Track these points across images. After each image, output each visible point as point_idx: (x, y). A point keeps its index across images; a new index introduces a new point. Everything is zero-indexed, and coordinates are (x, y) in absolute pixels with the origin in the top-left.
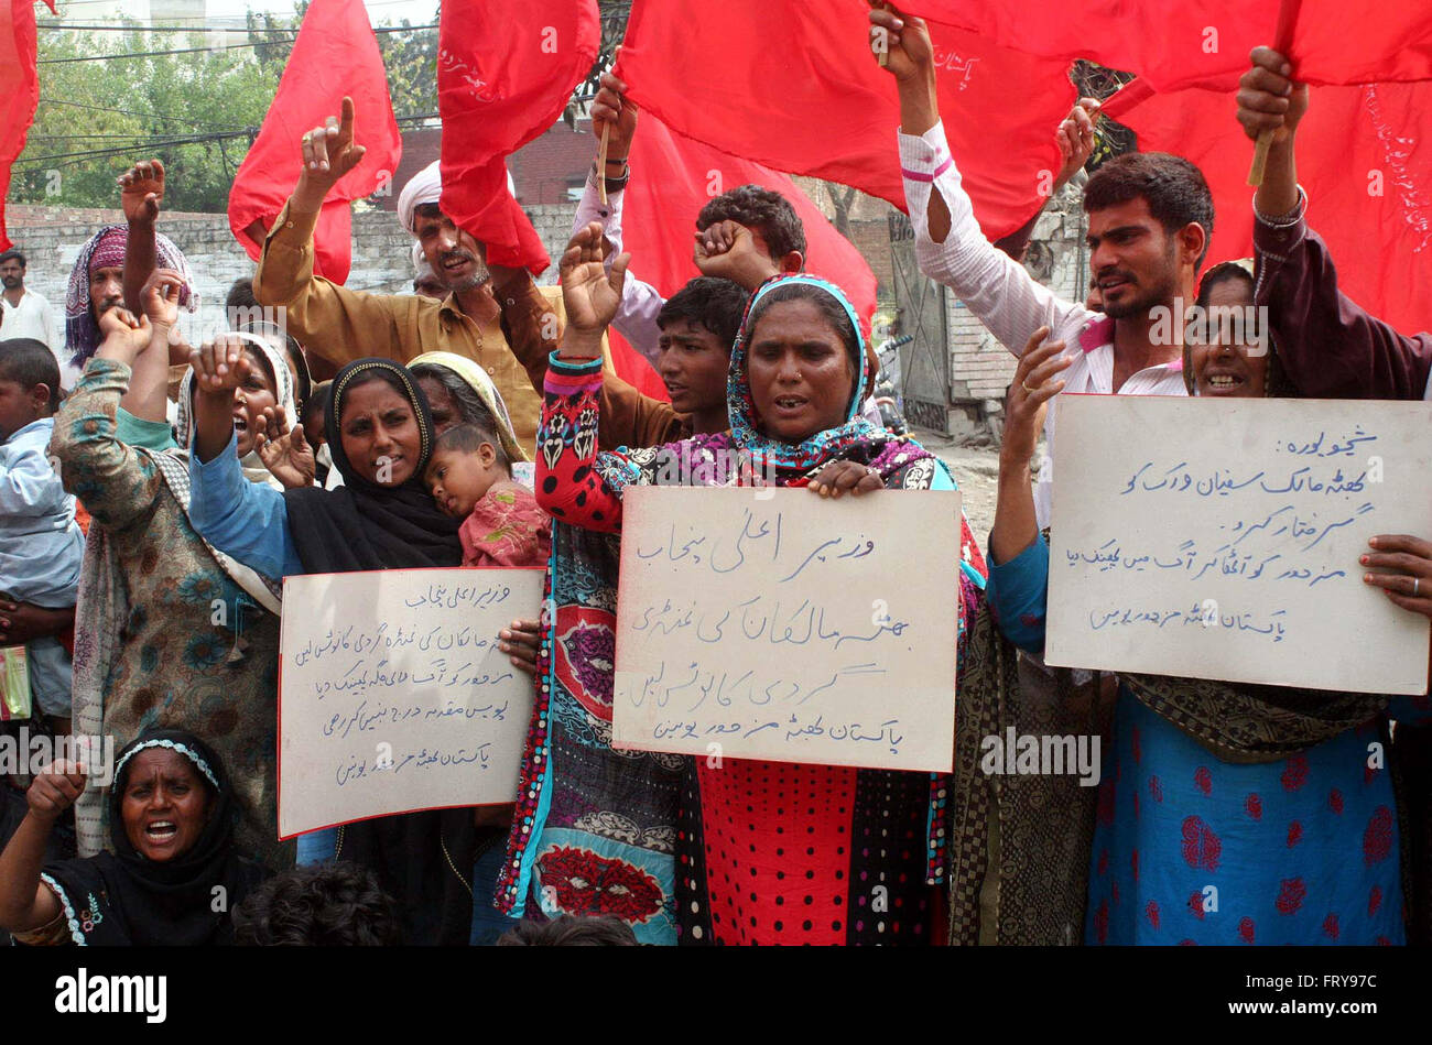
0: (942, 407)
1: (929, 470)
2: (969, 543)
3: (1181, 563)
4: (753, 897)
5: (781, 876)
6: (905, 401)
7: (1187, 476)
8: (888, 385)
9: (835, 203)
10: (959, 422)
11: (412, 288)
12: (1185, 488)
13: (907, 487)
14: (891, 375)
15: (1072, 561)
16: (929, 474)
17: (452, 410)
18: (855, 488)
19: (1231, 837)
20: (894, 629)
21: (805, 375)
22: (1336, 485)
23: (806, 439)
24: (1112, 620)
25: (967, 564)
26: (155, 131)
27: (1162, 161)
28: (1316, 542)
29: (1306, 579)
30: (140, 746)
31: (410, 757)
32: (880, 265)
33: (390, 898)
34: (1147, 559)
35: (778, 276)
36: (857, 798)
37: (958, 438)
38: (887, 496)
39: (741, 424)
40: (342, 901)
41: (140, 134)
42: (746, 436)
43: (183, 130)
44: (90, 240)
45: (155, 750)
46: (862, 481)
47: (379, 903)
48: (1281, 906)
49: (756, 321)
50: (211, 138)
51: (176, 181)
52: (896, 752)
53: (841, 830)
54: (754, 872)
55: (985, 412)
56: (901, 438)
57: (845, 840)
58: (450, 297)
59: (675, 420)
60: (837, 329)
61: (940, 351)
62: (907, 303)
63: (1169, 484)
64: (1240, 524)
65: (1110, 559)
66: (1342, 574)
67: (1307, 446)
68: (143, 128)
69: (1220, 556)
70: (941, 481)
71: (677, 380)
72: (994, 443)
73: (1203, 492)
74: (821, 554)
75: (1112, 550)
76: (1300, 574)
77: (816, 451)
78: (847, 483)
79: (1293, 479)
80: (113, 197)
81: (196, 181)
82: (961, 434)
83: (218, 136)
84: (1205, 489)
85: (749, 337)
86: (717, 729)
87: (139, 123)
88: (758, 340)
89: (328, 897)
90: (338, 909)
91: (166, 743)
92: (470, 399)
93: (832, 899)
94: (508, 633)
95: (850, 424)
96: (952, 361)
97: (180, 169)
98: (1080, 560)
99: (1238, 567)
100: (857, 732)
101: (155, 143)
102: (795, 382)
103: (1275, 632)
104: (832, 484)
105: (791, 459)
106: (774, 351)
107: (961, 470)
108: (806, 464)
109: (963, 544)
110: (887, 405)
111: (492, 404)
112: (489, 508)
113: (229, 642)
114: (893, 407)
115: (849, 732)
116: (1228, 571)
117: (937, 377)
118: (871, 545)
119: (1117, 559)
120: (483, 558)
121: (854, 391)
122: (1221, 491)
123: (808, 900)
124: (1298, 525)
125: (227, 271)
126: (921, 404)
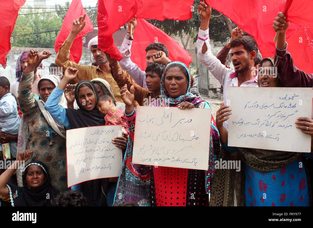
0: (207, 90)
1: (204, 104)
2: (213, 120)
3: (256, 124)
4: (166, 198)
5: (172, 193)
6: (199, 89)
7: (257, 105)
8: (195, 85)
9: (184, 45)
10: (211, 93)
11: (91, 64)
12: (257, 107)
13: (199, 108)
14: (196, 84)
15: (233, 123)
16: (204, 105)
17: (101, 91)
18: (188, 107)
19: (270, 185)
20: (196, 139)
21: (177, 83)
22: (290, 106)
23: (177, 97)
24: (242, 136)
25: (213, 125)
26: (35, 30)
27: (247, 37)
28: (286, 119)
29: (284, 127)
30: (30, 164)
31: (93, 168)
32: (194, 59)
33: (85, 198)
34: (249, 123)
35: (171, 62)
36: (188, 176)
37: (211, 97)
38: (195, 109)
39: (164, 94)
40: (75, 199)
41: (32, 31)
42: (164, 97)
43: (41, 30)
44: (21, 54)
45: (33, 165)
46: (190, 106)
47: (83, 199)
48: (281, 200)
49: (166, 71)
50: (47, 32)
51: (40, 41)
52: (196, 165)
53: (185, 183)
54: (166, 192)
55: (216, 91)
56: (198, 97)
57: (186, 185)
58: (98, 66)
59: (149, 93)
60: (184, 73)
61: (207, 78)
62: (199, 67)
63: (254, 106)
64: (269, 115)
65: (241, 123)
66: (291, 126)
67: (283, 98)
68: (32, 30)
69: (265, 122)
70: (207, 106)
71: (149, 84)
72: (219, 98)
73: (261, 108)
74: (180, 122)
75: (242, 121)
76: (282, 126)
77: (179, 100)
78: (187, 106)
79: (280, 105)
80: (26, 45)
81: (44, 41)
82: (211, 96)
83: (49, 31)
84: (261, 107)
85: (165, 75)
86: (156, 160)
87: (32, 29)
88: (167, 75)
89: (71, 198)
90: (73, 200)
91: (36, 164)
92: (105, 88)
93: (183, 198)
94: (114, 139)
95: (187, 94)
96: (209, 80)
97: (40, 38)
98: (235, 123)
99: (269, 124)
100: (187, 161)
101: (35, 33)
102: (175, 85)
103: (277, 139)
104: (183, 107)
105: (174, 102)
106: (170, 78)
107: (211, 104)
108: (177, 103)
109: (211, 120)
110: (195, 90)
111: (109, 89)
112: (111, 112)
113: (50, 141)
114: (196, 90)
115: (185, 161)
116: (267, 126)
117: (206, 83)
118: (191, 120)
119: (243, 123)
120: (109, 123)
121: (188, 87)
122: (265, 108)
123: (178, 198)
124: (282, 115)
125: (51, 61)
126: (203, 89)
